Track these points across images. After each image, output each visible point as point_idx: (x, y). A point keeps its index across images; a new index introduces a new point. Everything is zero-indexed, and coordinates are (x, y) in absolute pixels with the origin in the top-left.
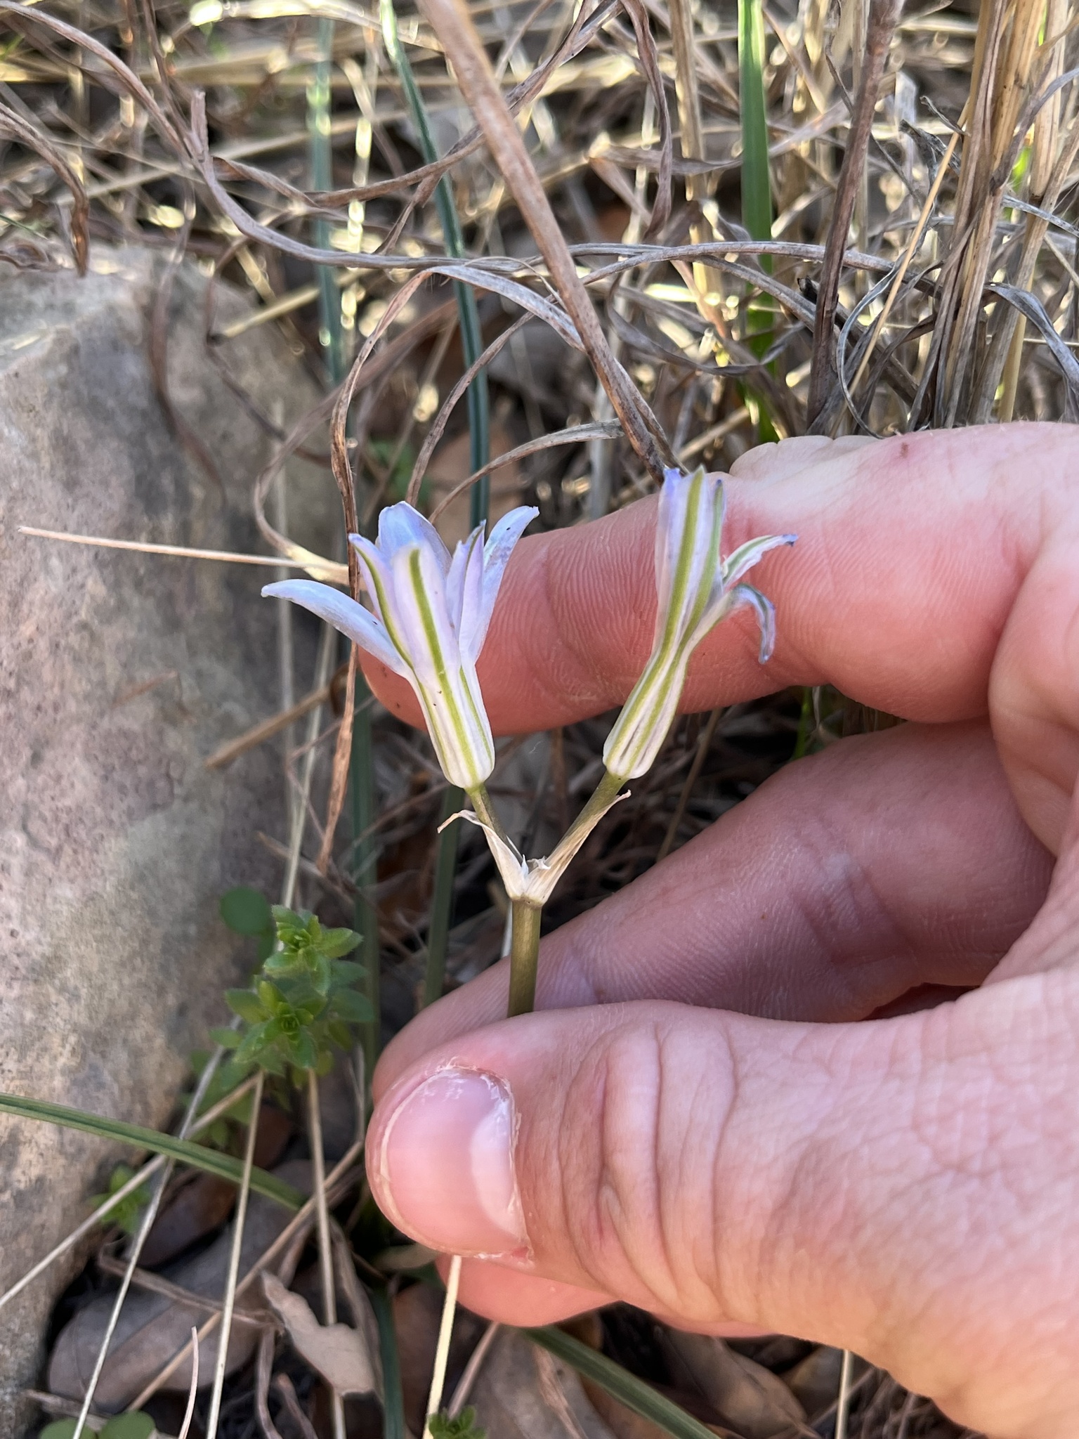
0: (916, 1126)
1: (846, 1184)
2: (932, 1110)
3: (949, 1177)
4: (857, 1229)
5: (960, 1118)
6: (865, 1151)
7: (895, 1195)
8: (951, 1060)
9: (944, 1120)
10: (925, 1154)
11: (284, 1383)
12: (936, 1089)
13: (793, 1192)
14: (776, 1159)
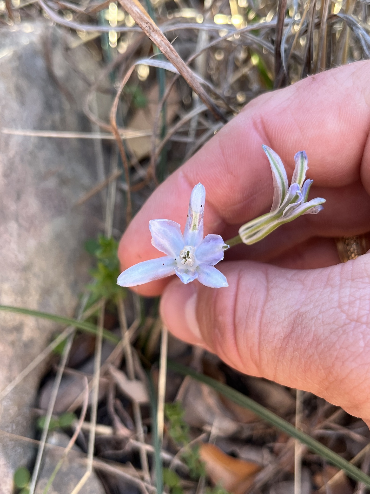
0: (340, 306)
1: (313, 328)
2: (346, 300)
3: (353, 324)
4: (318, 344)
5: (358, 302)
6: (321, 316)
7: (332, 332)
8: (353, 280)
9: (351, 303)
10: (344, 316)
11: (119, 403)
12: (347, 292)
13: (292, 331)
14: (285, 319)
